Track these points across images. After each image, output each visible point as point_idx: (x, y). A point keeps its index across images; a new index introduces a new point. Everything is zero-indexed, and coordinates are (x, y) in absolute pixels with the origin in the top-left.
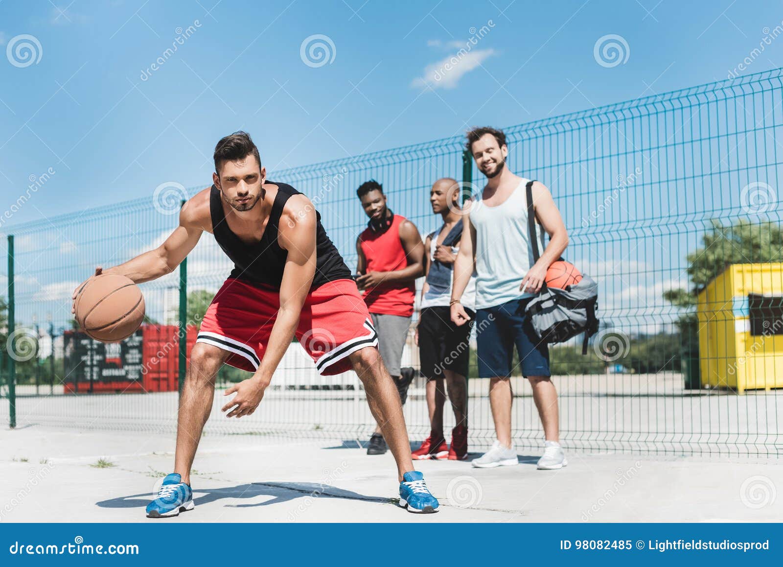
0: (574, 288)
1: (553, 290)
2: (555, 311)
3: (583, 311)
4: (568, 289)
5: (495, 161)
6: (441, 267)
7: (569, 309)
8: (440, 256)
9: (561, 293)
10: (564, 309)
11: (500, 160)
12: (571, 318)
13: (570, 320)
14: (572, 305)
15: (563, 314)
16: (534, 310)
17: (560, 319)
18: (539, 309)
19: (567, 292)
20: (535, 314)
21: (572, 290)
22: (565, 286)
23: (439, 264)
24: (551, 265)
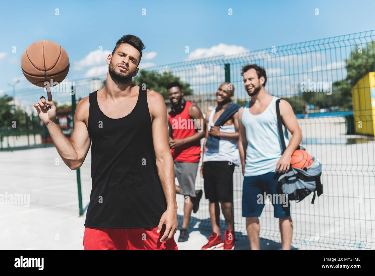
0: (309, 169)
1: (296, 170)
2: (297, 183)
3: (314, 182)
4: (305, 169)
5: (253, 86)
6: (214, 139)
7: (305, 181)
8: (213, 133)
9: (301, 172)
10: (302, 182)
11: (257, 86)
12: (307, 187)
13: (306, 189)
14: (307, 179)
15: (301, 184)
16: (284, 181)
17: (299, 188)
18: (287, 180)
19: (304, 171)
20: (284, 183)
21: (308, 170)
22: (303, 168)
23: (213, 137)
24: (293, 153)
